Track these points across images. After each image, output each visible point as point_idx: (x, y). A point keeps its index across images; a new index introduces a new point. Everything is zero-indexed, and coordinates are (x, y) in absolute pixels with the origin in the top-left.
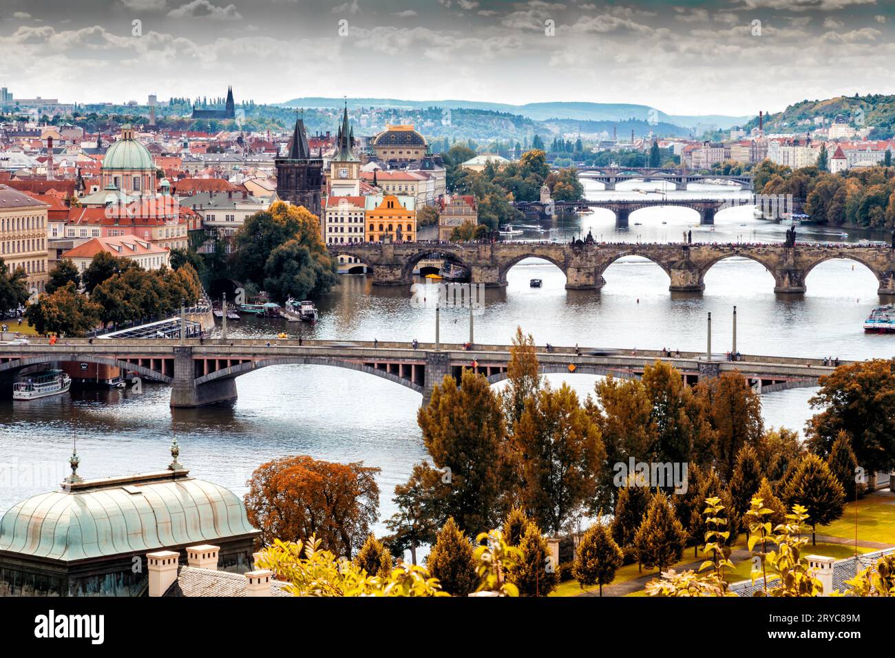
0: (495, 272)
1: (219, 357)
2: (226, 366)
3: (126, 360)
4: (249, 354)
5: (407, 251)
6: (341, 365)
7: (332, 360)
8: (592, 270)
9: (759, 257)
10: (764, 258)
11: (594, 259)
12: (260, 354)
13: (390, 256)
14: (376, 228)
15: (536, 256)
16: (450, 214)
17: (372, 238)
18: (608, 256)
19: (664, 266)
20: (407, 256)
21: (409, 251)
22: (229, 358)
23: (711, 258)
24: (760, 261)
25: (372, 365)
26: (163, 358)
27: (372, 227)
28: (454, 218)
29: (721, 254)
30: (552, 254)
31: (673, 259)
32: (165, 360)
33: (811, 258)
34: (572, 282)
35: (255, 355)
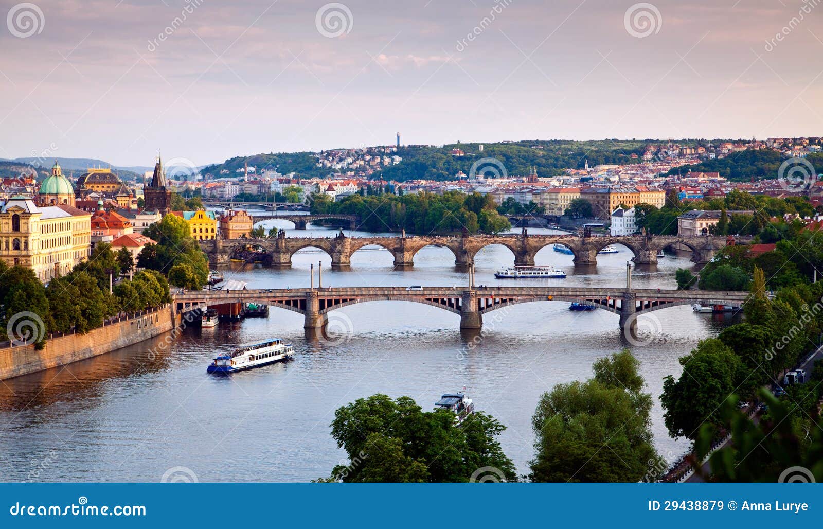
0: (288, 256)
1: (335, 298)
2: (339, 303)
3: (275, 301)
4: (354, 295)
5: (231, 244)
6: (411, 300)
7: (405, 297)
8: (348, 254)
9: (448, 244)
10: (451, 245)
11: (349, 247)
12: (361, 295)
13: (221, 247)
14: (210, 231)
15: (313, 246)
16: (236, 222)
17: (207, 237)
18: (357, 245)
19: (391, 251)
20: (231, 247)
21: (232, 244)
22: (341, 298)
23: (419, 245)
24: (448, 247)
25: (430, 300)
26: (299, 299)
27: (207, 230)
28: (238, 224)
29: (425, 243)
30: (323, 244)
31: (396, 246)
32: (300, 300)
33: (478, 244)
34: (335, 260)
35: (357, 295)
